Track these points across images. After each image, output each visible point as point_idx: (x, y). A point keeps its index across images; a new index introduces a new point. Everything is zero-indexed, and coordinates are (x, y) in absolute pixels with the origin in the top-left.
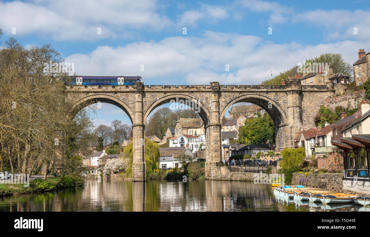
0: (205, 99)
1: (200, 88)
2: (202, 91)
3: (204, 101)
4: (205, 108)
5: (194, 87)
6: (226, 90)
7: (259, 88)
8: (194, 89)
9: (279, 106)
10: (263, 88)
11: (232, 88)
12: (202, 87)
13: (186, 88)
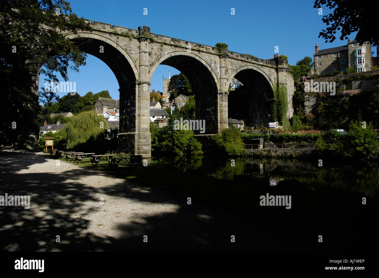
0: (213, 63)
1: (209, 49)
2: (211, 52)
3: (213, 65)
4: (214, 74)
5: (203, 47)
6: (232, 56)
7: (257, 61)
8: (203, 49)
9: (271, 82)
10: (261, 62)
11: (237, 56)
12: (211, 48)
13: (195, 47)
